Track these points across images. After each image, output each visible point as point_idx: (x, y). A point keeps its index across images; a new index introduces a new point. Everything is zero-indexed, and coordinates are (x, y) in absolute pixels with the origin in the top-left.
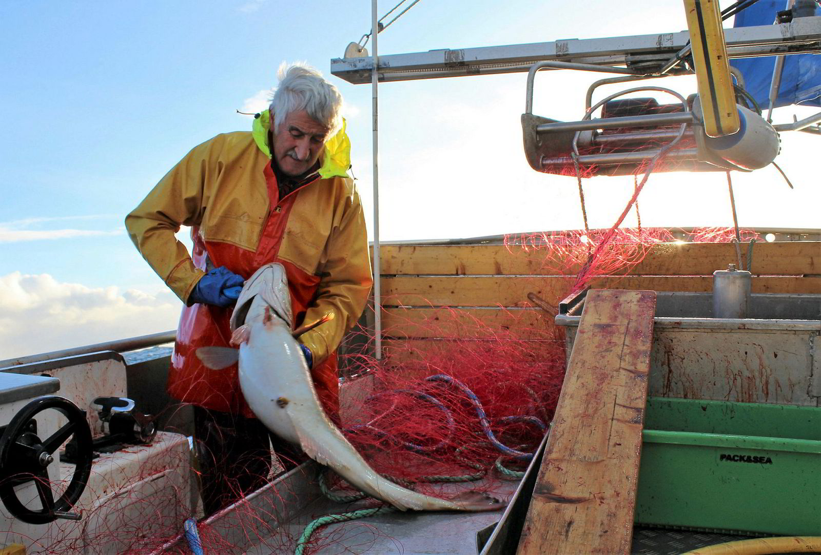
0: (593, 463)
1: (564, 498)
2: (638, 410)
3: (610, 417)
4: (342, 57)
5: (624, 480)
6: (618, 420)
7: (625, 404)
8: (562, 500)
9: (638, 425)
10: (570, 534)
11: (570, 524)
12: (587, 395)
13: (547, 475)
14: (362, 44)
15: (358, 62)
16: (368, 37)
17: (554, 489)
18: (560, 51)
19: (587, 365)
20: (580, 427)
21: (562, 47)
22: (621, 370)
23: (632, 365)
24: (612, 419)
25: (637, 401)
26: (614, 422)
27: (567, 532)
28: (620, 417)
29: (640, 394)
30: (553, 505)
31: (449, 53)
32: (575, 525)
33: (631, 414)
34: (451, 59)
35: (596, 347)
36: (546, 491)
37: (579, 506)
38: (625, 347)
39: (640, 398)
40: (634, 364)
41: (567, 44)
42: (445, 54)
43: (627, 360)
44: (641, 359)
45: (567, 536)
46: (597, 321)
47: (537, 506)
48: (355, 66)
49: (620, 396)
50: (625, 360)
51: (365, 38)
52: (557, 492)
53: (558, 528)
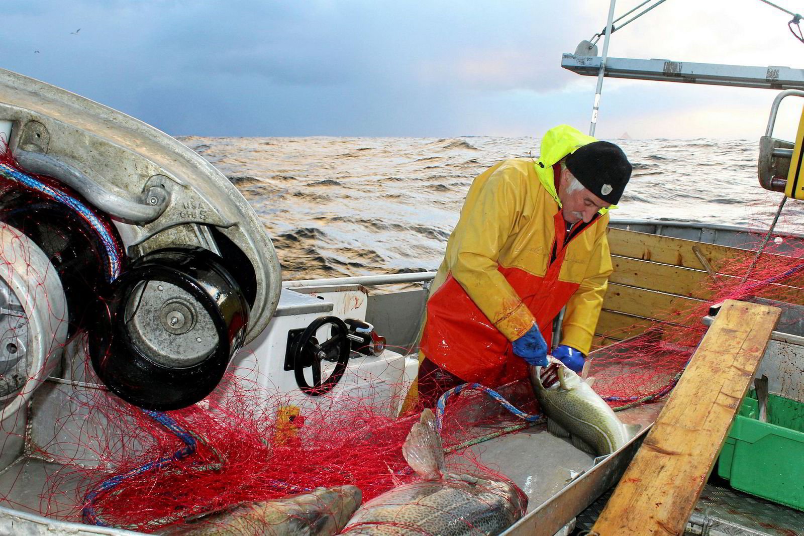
0: (691, 431)
1: (663, 450)
2: (736, 399)
3: (714, 400)
4: (573, 54)
5: (710, 445)
6: (718, 404)
7: (727, 393)
8: (660, 451)
9: (732, 410)
10: (661, 474)
11: (662, 467)
12: (700, 382)
13: (655, 433)
14: (593, 42)
15: (586, 60)
16: (599, 36)
17: (658, 442)
18: (770, 76)
19: (707, 359)
20: (688, 404)
21: (773, 73)
22: (732, 368)
23: (742, 365)
24: (714, 403)
25: (738, 392)
26: (715, 405)
27: (659, 472)
28: (720, 402)
29: (741, 388)
30: (654, 453)
31: (669, 64)
32: (665, 469)
33: (730, 401)
34: (669, 69)
35: (718, 347)
36: (651, 444)
37: (672, 457)
38: (741, 350)
39: (740, 390)
40: (744, 365)
41: (778, 71)
42: (665, 65)
43: (739, 361)
44: (751, 362)
45: (659, 474)
46: (725, 326)
47: (643, 452)
48: (584, 63)
49: (725, 387)
50: (737, 361)
51: (597, 37)
52: (659, 446)
53: (654, 469)
